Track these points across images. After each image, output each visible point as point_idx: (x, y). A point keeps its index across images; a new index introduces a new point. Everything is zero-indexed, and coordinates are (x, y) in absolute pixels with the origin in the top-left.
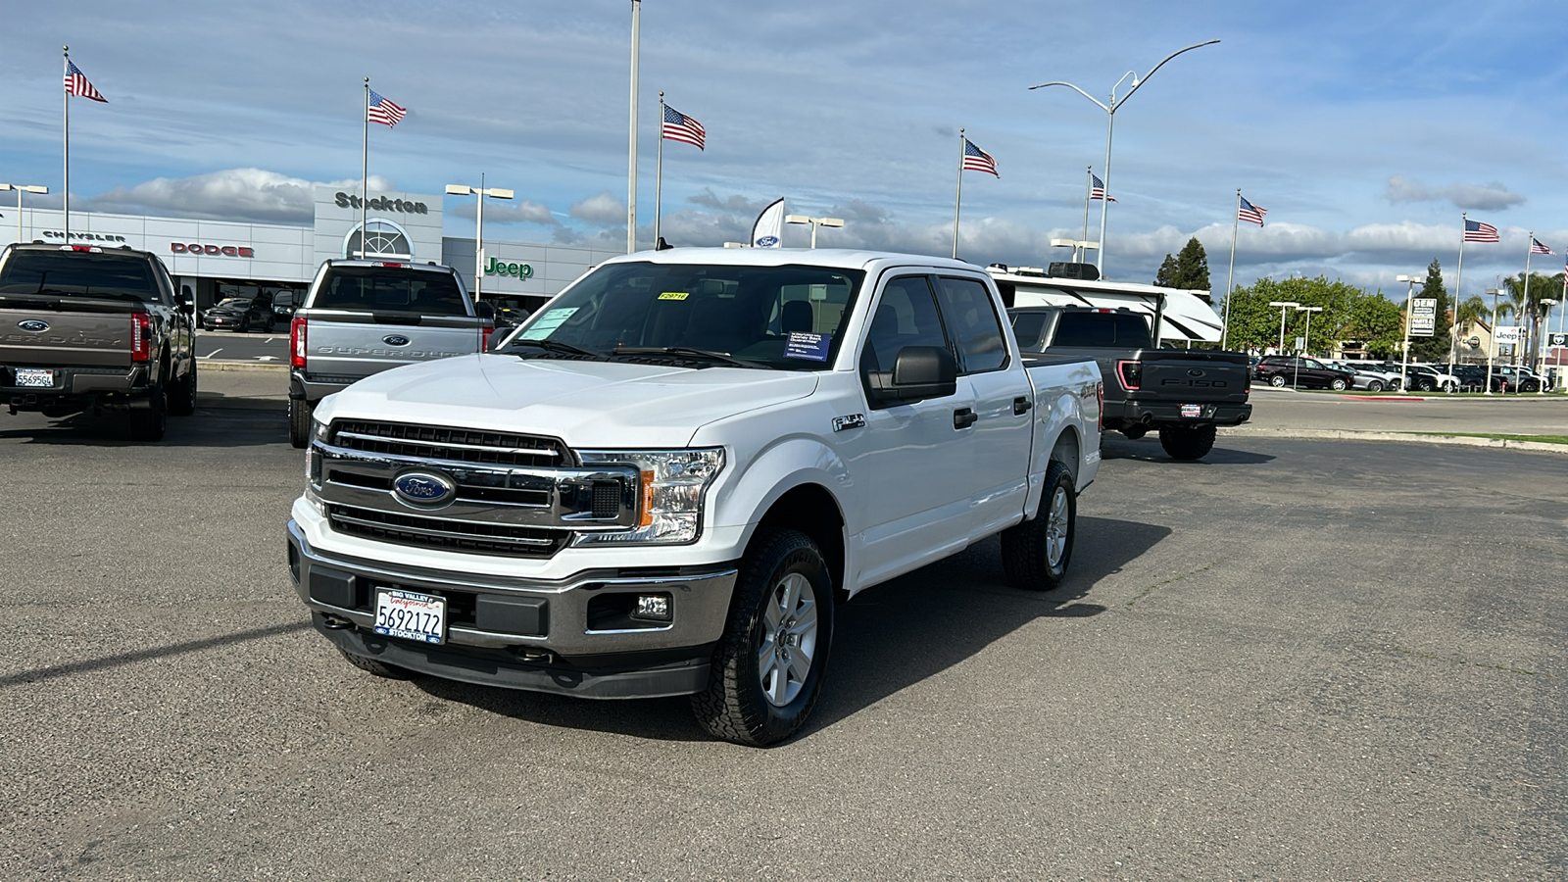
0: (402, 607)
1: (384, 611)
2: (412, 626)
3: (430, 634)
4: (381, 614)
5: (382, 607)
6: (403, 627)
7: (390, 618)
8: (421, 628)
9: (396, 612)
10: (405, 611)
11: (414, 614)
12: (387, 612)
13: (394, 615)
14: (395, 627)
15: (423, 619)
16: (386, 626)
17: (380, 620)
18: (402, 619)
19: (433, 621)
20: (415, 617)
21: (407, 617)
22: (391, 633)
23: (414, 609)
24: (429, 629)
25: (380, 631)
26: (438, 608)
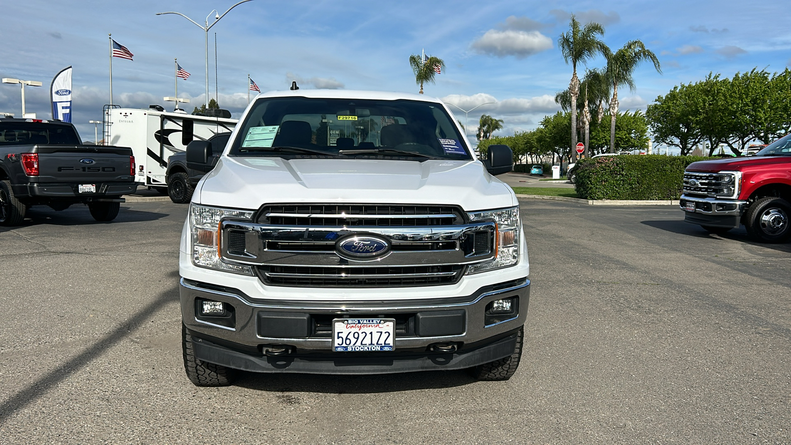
0: (357, 330)
1: (340, 335)
2: (367, 341)
3: (383, 345)
4: (338, 338)
5: (338, 333)
6: (359, 344)
7: (347, 339)
8: (375, 342)
9: (352, 335)
10: (360, 332)
11: (368, 333)
12: (344, 336)
13: (350, 337)
14: (352, 345)
15: (376, 336)
16: (344, 345)
17: (338, 342)
18: (358, 338)
19: (384, 336)
20: (369, 336)
21: (362, 336)
22: (350, 349)
23: (368, 330)
24: (382, 342)
25: (339, 349)
26: (389, 327)
